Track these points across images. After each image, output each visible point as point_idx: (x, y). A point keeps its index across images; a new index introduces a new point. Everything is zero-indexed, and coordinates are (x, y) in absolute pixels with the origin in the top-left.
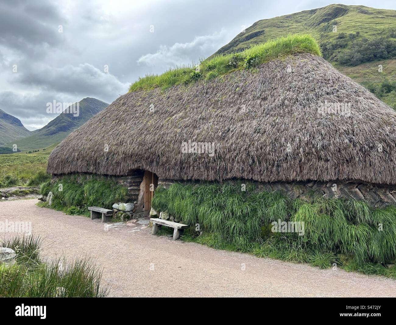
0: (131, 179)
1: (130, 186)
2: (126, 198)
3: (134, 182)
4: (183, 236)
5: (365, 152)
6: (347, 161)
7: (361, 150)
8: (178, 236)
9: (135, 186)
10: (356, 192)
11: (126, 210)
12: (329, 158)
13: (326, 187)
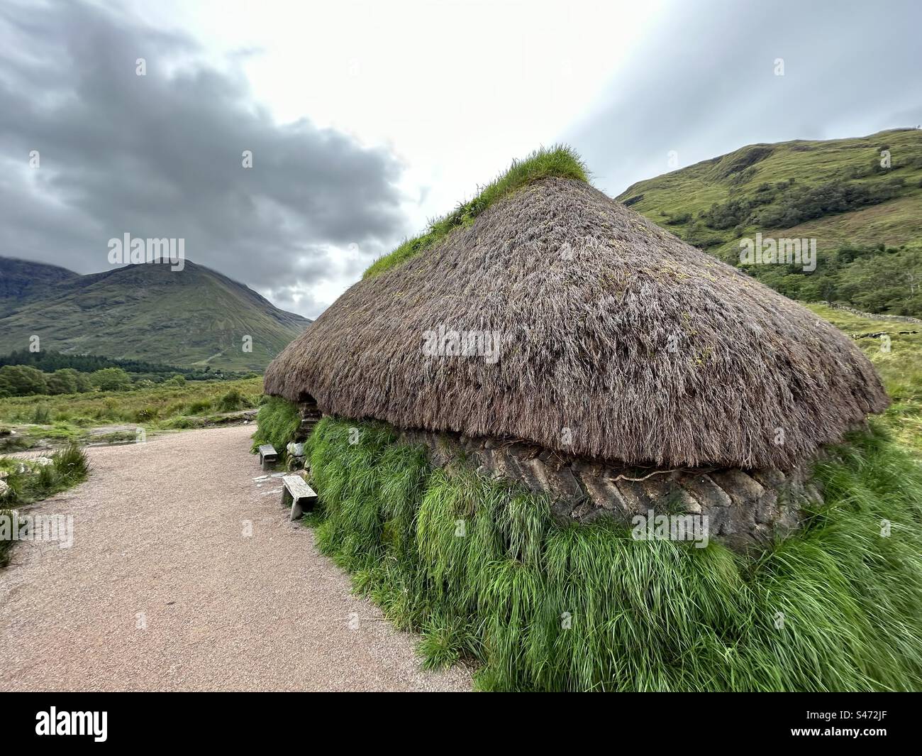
0: (307, 406)
1: (306, 417)
2: (297, 435)
3: (312, 412)
4: (307, 514)
5: (542, 366)
6: (509, 388)
7: (531, 360)
8: (298, 514)
9: (313, 417)
10: (531, 469)
11: (296, 454)
12: (480, 380)
13: (484, 448)
